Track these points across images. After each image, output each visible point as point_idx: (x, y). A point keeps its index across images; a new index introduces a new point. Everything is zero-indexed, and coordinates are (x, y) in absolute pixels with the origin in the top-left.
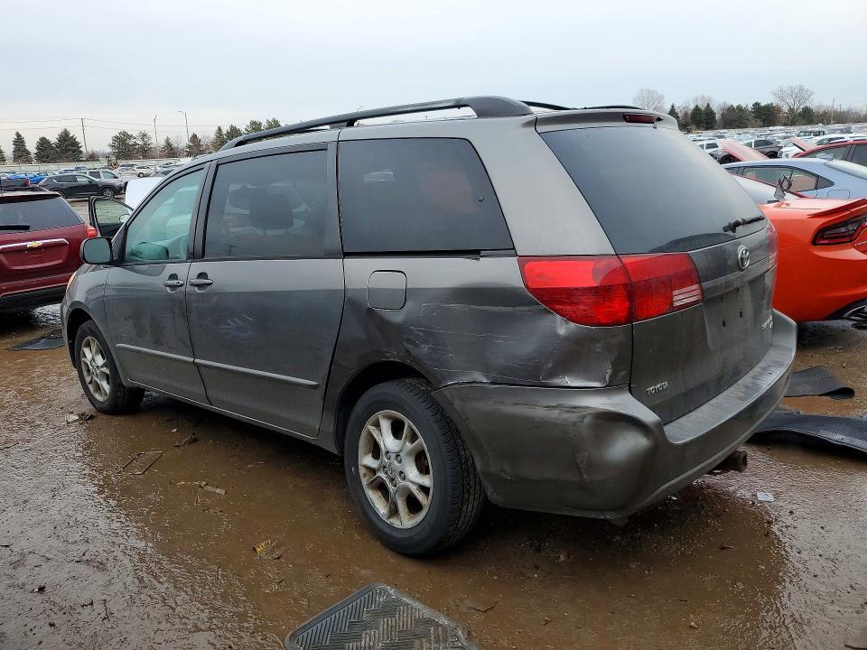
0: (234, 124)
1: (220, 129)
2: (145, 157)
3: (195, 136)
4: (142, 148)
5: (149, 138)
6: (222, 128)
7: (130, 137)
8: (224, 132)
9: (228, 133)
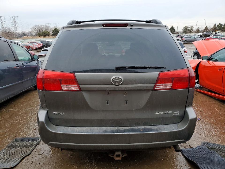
0: (220, 23)
1: (215, 24)
2: (191, 33)
3: (207, 27)
4: (191, 30)
5: (193, 28)
6: (216, 24)
7: (188, 27)
8: (217, 25)
9: (218, 25)
